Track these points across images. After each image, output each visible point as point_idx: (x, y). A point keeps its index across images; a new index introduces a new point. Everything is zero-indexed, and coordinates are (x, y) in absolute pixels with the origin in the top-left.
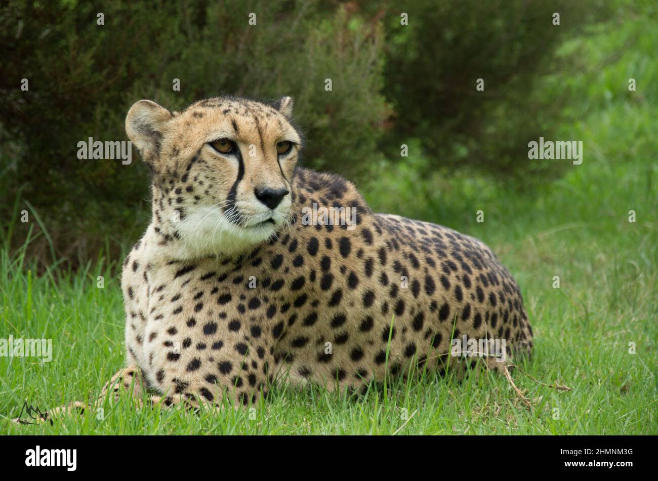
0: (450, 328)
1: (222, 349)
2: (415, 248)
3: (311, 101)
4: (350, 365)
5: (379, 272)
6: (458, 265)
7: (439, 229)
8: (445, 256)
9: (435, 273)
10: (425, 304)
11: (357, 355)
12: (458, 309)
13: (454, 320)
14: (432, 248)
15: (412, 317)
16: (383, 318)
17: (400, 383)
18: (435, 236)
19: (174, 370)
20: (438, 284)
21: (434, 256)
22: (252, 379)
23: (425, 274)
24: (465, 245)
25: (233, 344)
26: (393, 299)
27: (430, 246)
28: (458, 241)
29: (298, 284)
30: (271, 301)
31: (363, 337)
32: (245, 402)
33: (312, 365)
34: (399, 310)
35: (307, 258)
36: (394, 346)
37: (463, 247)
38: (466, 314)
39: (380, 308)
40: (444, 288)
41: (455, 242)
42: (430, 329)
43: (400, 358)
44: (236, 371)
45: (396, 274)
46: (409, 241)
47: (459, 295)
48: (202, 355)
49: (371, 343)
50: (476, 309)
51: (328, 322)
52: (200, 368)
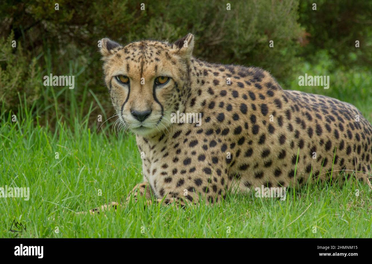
0: (332, 155)
1: (195, 172)
2: (309, 109)
3: (256, 27)
4: (274, 179)
5: (287, 124)
6: (336, 118)
7: (324, 98)
8: (327, 113)
9: (321, 122)
10: (316, 141)
11: (278, 173)
12: (337, 143)
13: (334, 150)
14: (319, 108)
15: (309, 149)
16: (291, 151)
17: (306, 189)
18: (321, 102)
19: (169, 188)
20: (324, 129)
21: (321, 113)
22: (215, 188)
23: (316, 124)
24: (339, 106)
25: (201, 168)
26: (297, 139)
27: (318, 107)
28: (335, 105)
29: (238, 131)
30: (223, 142)
31: (280, 162)
32: (212, 202)
33: (252, 180)
34: (301, 145)
35: (241, 116)
36: (299, 167)
37: (338, 108)
38: (341, 147)
39: (289, 144)
40: (327, 131)
41: (333, 105)
42: (320, 156)
43: (303, 174)
44: (205, 184)
45: (297, 124)
46: (305, 105)
47: (337, 135)
48: (185, 177)
49: (285, 165)
50: (347, 143)
51: (260, 154)
52: (184, 184)
